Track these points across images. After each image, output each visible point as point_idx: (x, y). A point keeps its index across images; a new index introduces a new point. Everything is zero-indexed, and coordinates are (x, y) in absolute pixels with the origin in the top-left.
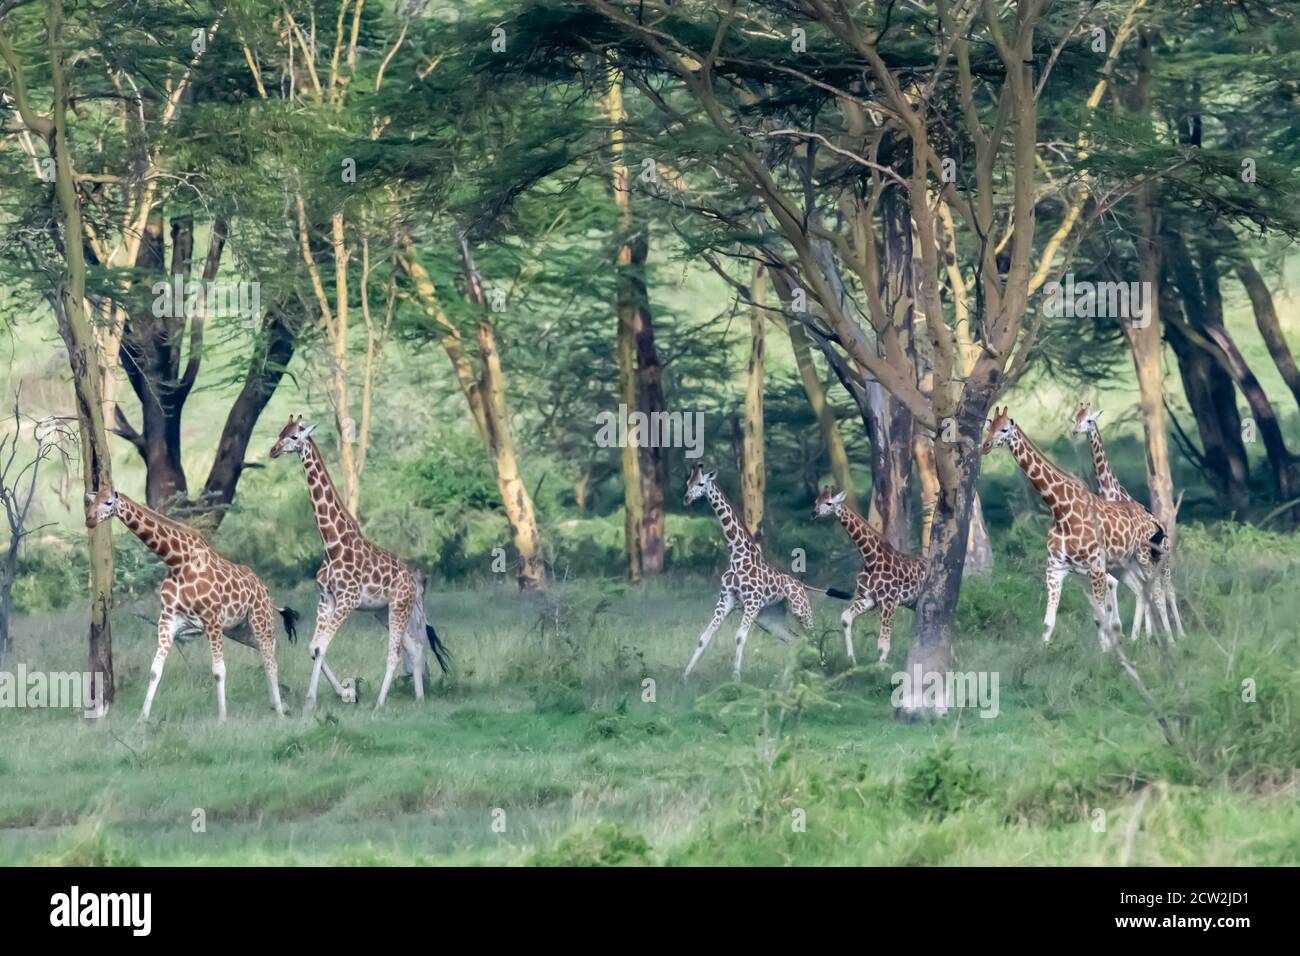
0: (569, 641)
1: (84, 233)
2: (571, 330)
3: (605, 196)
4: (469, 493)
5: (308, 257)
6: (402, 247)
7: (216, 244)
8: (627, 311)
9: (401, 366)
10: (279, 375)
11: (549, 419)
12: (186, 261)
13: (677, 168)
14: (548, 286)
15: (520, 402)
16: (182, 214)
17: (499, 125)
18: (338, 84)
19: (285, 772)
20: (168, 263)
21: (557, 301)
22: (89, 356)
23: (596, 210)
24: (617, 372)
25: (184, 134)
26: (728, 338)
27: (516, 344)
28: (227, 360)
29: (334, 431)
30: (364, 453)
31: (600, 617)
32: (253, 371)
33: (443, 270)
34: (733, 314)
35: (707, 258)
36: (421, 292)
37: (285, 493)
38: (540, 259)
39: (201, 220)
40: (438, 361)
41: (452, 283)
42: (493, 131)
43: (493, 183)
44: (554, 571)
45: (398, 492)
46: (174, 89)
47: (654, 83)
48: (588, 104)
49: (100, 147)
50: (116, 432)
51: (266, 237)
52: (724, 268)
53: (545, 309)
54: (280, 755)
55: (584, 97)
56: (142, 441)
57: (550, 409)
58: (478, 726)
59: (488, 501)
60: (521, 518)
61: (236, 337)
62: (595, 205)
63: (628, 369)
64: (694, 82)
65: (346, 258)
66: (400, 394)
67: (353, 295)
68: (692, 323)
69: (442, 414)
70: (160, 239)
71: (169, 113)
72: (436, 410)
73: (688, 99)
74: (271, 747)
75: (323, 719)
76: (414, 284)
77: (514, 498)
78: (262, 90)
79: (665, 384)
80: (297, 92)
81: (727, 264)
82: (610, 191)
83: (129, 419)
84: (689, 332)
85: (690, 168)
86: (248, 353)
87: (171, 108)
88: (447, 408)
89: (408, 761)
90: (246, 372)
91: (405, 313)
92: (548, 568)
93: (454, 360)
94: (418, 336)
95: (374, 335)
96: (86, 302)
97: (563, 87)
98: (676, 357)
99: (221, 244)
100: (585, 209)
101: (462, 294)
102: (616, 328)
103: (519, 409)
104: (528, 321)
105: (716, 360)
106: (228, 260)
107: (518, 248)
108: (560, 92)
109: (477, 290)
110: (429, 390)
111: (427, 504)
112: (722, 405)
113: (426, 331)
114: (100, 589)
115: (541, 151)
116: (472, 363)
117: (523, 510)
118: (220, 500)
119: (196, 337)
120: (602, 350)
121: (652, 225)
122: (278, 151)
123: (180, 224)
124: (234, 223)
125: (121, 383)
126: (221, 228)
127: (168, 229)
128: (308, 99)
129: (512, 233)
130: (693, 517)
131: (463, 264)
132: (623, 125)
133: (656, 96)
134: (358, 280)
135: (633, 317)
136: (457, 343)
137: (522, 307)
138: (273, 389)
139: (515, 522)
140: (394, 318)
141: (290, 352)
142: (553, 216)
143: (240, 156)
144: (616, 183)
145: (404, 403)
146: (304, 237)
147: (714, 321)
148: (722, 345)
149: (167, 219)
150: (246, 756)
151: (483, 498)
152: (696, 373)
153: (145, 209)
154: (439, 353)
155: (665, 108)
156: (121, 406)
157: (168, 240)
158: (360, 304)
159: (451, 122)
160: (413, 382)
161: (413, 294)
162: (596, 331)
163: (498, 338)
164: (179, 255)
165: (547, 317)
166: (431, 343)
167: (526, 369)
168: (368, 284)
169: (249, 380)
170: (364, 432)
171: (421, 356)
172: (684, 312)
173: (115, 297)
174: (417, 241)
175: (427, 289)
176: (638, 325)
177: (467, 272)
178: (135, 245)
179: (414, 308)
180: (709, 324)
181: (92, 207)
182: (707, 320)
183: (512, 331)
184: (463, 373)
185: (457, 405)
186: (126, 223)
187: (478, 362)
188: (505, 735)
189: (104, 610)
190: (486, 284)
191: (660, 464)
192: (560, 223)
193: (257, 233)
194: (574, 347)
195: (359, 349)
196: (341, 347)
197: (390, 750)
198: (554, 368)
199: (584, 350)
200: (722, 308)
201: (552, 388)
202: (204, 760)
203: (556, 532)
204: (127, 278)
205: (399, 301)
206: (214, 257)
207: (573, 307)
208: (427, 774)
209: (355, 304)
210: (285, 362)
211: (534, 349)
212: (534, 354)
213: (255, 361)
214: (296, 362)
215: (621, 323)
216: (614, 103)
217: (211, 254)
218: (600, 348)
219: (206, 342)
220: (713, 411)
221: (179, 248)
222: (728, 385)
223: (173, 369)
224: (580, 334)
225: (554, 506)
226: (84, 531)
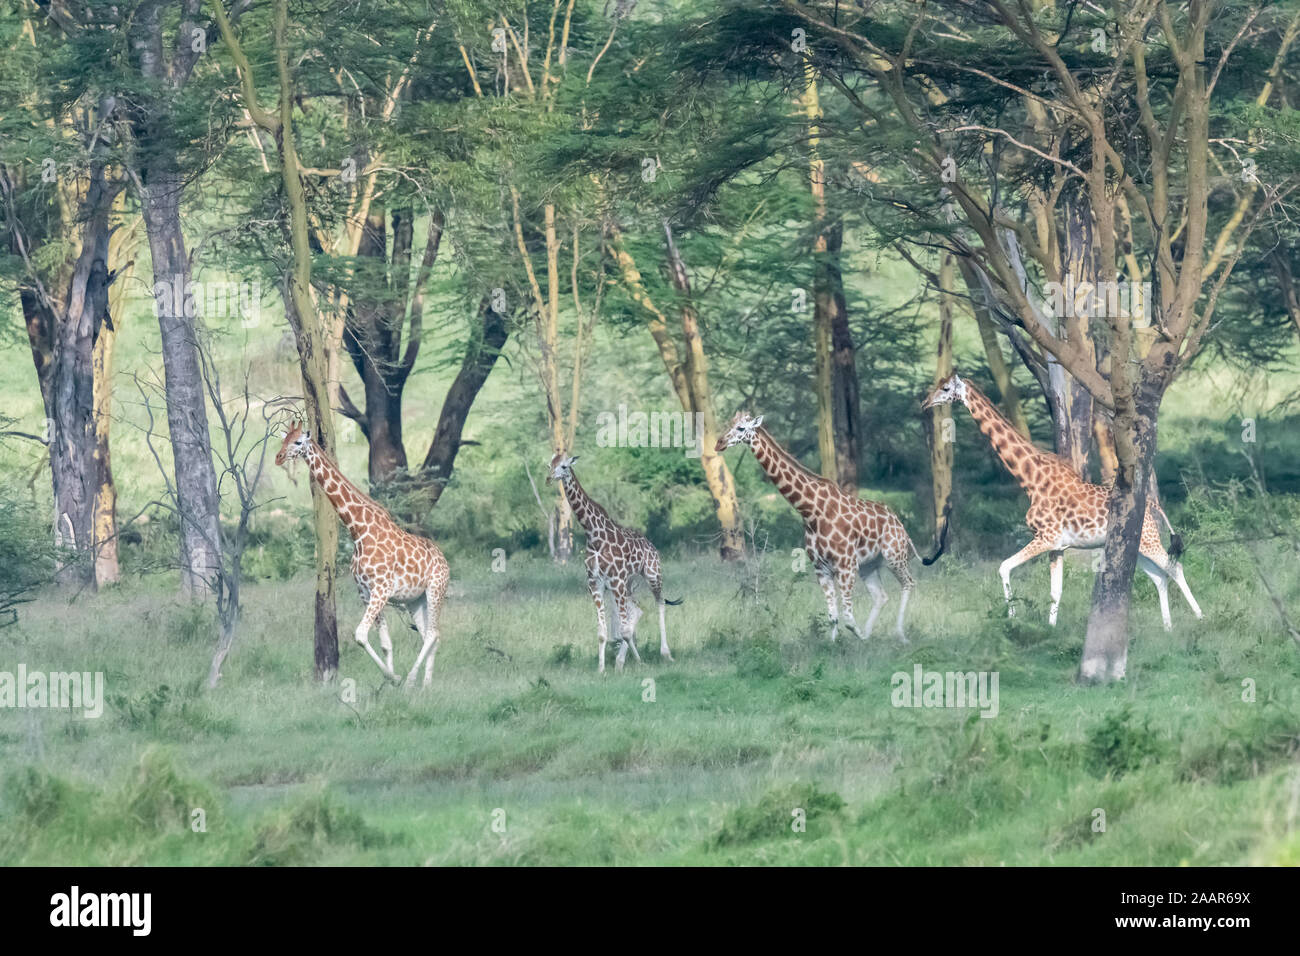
0: (767, 609)
1: (310, 223)
2: (770, 315)
3: (802, 188)
4: (674, 469)
5: (521, 245)
6: (610, 236)
7: (434, 234)
8: (823, 296)
9: (609, 349)
10: (494, 358)
11: (749, 399)
12: (407, 251)
13: (869, 161)
14: (749, 273)
15: (719, 380)
16: (403, 205)
17: (701, 119)
18: (550, 83)
19: (499, 733)
20: (389, 251)
21: (755, 287)
22: (314, 340)
23: (794, 200)
24: (813, 355)
25: (402, 131)
26: (918, 323)
27: (718, 327)
28: (445, 343)
29: (546, 411)
30: (573, 431)
31: (796, 585)
32: (469, 354)
33: (648, 258)
34: (922, 300)
35: (898, 247)
36: (628, 279)
37: (500, 468)
38: (740, 248)
39: (421, 211)
40: (644, 344)
41: (657, 271)
42: (695, 125)
43: (695, 174)
44: (755, 543)
45: (606, 468)
46: (394, 84)
47: (850, 82)
48: (786, 101)
49: (323, 143)
50: (340, 411)
51: (482, 228)
52: (914, 256)
53: (745, 295)
54: (494, 717)
55: (781, 94)
56: (365, 419)
57: (750, 390)
58: (682, 689)
59: (692, 476)
60: (723, 492)
61: (454, 321)
62: (792, 196)
63: (823, 352)
64: (885, 82)
65: (557, 248)
66: (608, 375)
67: (564, 282)
68: (885, 308)
69: (648, 395)
70: (382, 229)
71: (389, 110)
72: (642, 391)
73: (878, 97)
74: (487, 709)
75: (536, 683)
76: (622, 271)
77: (716, 474)
78: (478, 89)
79: (859, 365)
80: (510, 90)
81: (917, 253)
82: (807, 184)
83: (353, 399)
84: (882, 317)
85: (882, 162)
86: (465, 336)
87: (391, 105)
88: (652, 389)
89: (614, 723)
90: (463, 355)
91: (613, 299)
92: (748, 539)
93: (659, 343)
94: (625, 320)
95: (585, 320)
96: (311, 289)
97: (764, 84)
98: (869, 340)
99: (440, 234)
100: (783, 200)
101: (666, 281)
102: (812, 313)
103: (721, 389)
104: (729, 307)
105: (906, 343)
106: (446, 251)
107: (720, 237)
108: (758, 89)
109: (681, 277)
110: (636, 371)
111: (634, 480)
112: (912, 386)
113: (633, 315)
114: (326, 560)
115: (740, 145)
116: (676, 347)
117: (725, 485)
118: (438, 474)
119: (416, 321)
120: (799, 333)
121: (847, 216)
122: (494, 146)
123: (401, 215)
124: (451, 215)
125: (344, 364)
126: (439, 218)
127: (389, 220)
128: (520, 97)
129: (712, 223)
130: (885, 492)
131: (667, 252)
132: (818, 122)
133: (852, 93)
134: (568, 268)
135: (828, 302)
136: (662, 328)
137: (723, 293)
138: (489, 371)
139: (717, 495)
140: (602, 303)
141: (505, 336)
142: (752, 206)
143: (458, 149)
144: (813, 176)
145: (611, 384)
146: (518, 228)
147: (905, 307)
148: (913, 329)
149: (388, 211)
150: (462, 718)
151: (687, 473)
152: (887, 356)
153: (366, 202)
154: (646, 336)
155: (859, 105)
156: (345, 387)
157: (390, 230)
158: (570, 290)
159: (656, 116)
160: (620, 365)
161: (621, 280)
162: (793, 316)
163: (701, 323)
164: (399, 245)
165: (746, 304)
166: (638, 327)
167: (728, 352)
168: (578, 271)
169: (466, 363)
170: (573, 412)
171: (627, 340)
172: (877, 298)
173: (338, 284)
174: (624, 230)
175: (633, 276)
176: (834, 311)
177: (672, 261)
178: (358, 234)
179: (621, 294)
180: (899, 309)
181: (318, 199)
182: (898, 306)
183: (713, 316)
184: (668, 356)
185: (661, 387)
186: (349, 213)
187: (682, 345)
188: (708, 698)
189: (329, 579)
190: (690, 272)
191: (854, 442)
192: (759, 213)
193: (472, 223)
194: (772, 331)
195: (570, 332)
196: (552, 331)
197: (599, 711)
198: (754, 351)
199: (782, 334)
200: (913, 294)
201: (750, 369)
202: (423, 721)
203: (756, 505)
204: (350, 267)
205: (607, 287)
206: (433, 246)
207: (771, 293)
208: (634, 735)
209: (565, 291)
210: (500, 346)
211: (735, 333)
212: (735, 339)
213: (471, 345)
214: (510, 345)
215: (817, 308)
216: (812, 100)
217: (430, 242)
218: (798, 332)
219: (425, 326)
220: (904, 392)
221: (400, 237)
222: (918, 367)
223: (394, 351)
224: (778, 318)
225: (753, 481)
226: (310, 505)
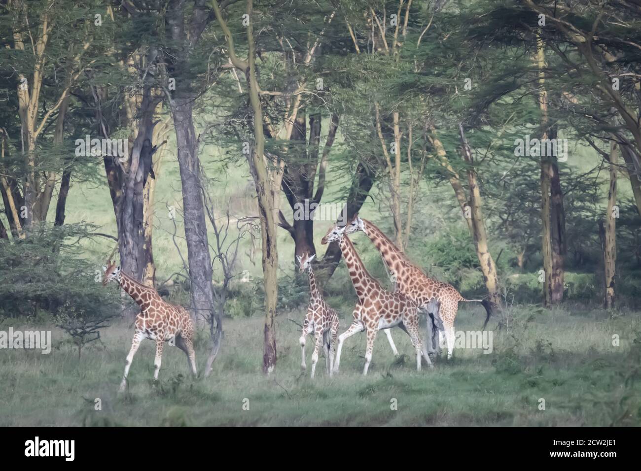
0: (513, 337)
1: (264, 121)
2: (517, 175)
3: (535, 106)
4: (463, 259)
5: (380, 135)
6: (429, 131)
7: (333, 128)
8: (546, 166)
9: (428, 193)
10: (365, 197)
11: (505, 221)
12: (317, 137)
13: (572, 92)
14: (505, 152)
15: (490, 212)
16: (315, 112)
17: (480, 67)
18: (397, 45)
19: (365, 402)
20: (308, 138)
21: (508, 160)
22: (266, 185)
23: (530, 112)
24: (540, 198)
25: (315, 71)
26: (598, 181)
27: (488, 182)
28: (338, 188)
29: (393, 226)
30: (408, 238)
31: (530, 324)
32: (351, 195)
33: (450, 143)
34: (600, 169)
35: (588, 140)
36: (439, 155)
37: (367, 258)
38: (501, 138)
39: (325, 116)
40: (447, 191)
41: (455, 150)
42: (477, 70)
43: (477, 98)
44: (507, 301)
45: (426, 258)
46: (311, 46)
47: (562, 48)
48: (527, 58)
49: (272, 78)
50: (280, 225)
51: (359, 125)
52: (596, 144)
53: (503, 164)
54: (362, 394)
55: (525, 54)
56: (293, 229)
57: (505, 216)
58: (466, 380)
59: (472, 263)
60: (489, 272)
61: (343, 177)
62: (530, 110)
63: (546, 196)
64: (581, 47)
65: (400, 136)
66: (428, 207)
67: (404, 156)
68: (580, 173)
69: (449, 218)
70: (304, 125)
71: (308, 59)
72: (446, 216)
73: (578, 57)
74: (358, 390)
75: (385, 376)
76: (436, 150)
77: (486, 262)
78: (358, 49)
79: (565, 203)
80: (376, 50)
81: (598, 143)
82: (538, 103)
83: (286, 218)
84: (578, 178)
85: (580, 92)
86: (349, 185)
87: (310, 57)
88: (452, 215)
89: (429, 397)
90: (348, 195)
91: (430, 165)
92: (503, 298)
93: (456, 190)
94: (437, 177)
95: (415, 177)
96: (264, 158)
97: (515, 49)
98: (571, 190)
99: (336, 128)
100: (524, 113)
101: (460, 156)
102: (540, 174)
103: (489, 216)
104: (495, 170)
105: (591, 192)
106: (339, 137)
107: (490, 132)
108: (512, 52)
109: (468, 154)
110: (443, 205)
111: (441, 265)
112: (594, 216)
113: (442, 175)
114: (270, 306)
115: (502, 82)
116: (465, 192)
117: (490, 268)
118: (332, 260)
119: (322, 176)
120: (532, 186)
121: (559, 122)
122: (366, 80)
123: (314, 117)
124: (342, 117)
125: (282, 200)
126: (335, 119)
127: (308, 120)
128: (381, 54)
129: (486, 124)
130: (578, 274)
131: (461, 140)
132: (544, 70)
133: (563, 54)
134: (406, 148)
135: (549, 169)
136: (458, 181)
137: (491, 163)
138: (362, 204)
139: (486, 274)
140: (425, 168)
141: (371, 185)
142: (507, 116)
143: (347, 82)
144: (541, 99)
145: (429, 212)
146: (379, 125)
147: (591, 172)
148: (595, 184)
149: (307, 116)
150: (344, 394)
151: (470, 262)
152: (581, 199)
153: (295, 111)
154: (448, 186)
155: (567, 61)
156: (283, 212)
157: (308, 126)
158: (407, 160)
159: (455, 65)
160: (434, 202)
161: (435, 155)
162: (529, 176)
163: (479, 179)
164: (313, 134)
165: (504, 169)
166: (444, 181)
167: (494, 195)
168: (412, 150)
169: (349, 199)
170: (408, 227)
171: (439, 188)
172: (576, 167)
173: (279, 155)
174: (437, 128)
175: (442, 153)
176: (552, 173)
177: (463, 145)
178: (291, 127)
179: (435, 162)
180: (588, 174)
181: (269, 108)
182: (587, 172)
183: (486, 176)
184: (460, 197)
185: (456, 214)
186: (286, 116)
187: (468, 191)
188: (480, 385)
189: (272, 317)
190: (473, 151)
191: (562, 246)
192: (512, 119)
193: (355, 122)
194: (518, 184)
195: (407, 183)
196: (397, 182)
197: (419, 392)
198: (508, 195)
199: (523, 186)
200: (595, 165)
201: (506, 205)
202: (323, 395)
203: (508, 280)
204: (287, 146)
205: (428, 159)
206: (332, 134)
207: (518, 163)
208: (439, 405)
209: (404, 160)
210: (368, 190)
211: (497, 185)
212: (497, 188)
213: (352, 189)
214: (374, 190)
215: (542, 172)
216: (540, 58)
217: (330, 132)
218: (532, 185)
219: (327, 179)
220: (590, 219)
221: (314, 130)
222: (598, 205)
223: (310, 192)
224: (521, 177)
225: (506, 266)
226: (262, 276)
